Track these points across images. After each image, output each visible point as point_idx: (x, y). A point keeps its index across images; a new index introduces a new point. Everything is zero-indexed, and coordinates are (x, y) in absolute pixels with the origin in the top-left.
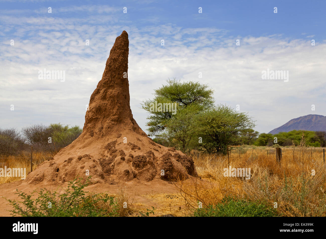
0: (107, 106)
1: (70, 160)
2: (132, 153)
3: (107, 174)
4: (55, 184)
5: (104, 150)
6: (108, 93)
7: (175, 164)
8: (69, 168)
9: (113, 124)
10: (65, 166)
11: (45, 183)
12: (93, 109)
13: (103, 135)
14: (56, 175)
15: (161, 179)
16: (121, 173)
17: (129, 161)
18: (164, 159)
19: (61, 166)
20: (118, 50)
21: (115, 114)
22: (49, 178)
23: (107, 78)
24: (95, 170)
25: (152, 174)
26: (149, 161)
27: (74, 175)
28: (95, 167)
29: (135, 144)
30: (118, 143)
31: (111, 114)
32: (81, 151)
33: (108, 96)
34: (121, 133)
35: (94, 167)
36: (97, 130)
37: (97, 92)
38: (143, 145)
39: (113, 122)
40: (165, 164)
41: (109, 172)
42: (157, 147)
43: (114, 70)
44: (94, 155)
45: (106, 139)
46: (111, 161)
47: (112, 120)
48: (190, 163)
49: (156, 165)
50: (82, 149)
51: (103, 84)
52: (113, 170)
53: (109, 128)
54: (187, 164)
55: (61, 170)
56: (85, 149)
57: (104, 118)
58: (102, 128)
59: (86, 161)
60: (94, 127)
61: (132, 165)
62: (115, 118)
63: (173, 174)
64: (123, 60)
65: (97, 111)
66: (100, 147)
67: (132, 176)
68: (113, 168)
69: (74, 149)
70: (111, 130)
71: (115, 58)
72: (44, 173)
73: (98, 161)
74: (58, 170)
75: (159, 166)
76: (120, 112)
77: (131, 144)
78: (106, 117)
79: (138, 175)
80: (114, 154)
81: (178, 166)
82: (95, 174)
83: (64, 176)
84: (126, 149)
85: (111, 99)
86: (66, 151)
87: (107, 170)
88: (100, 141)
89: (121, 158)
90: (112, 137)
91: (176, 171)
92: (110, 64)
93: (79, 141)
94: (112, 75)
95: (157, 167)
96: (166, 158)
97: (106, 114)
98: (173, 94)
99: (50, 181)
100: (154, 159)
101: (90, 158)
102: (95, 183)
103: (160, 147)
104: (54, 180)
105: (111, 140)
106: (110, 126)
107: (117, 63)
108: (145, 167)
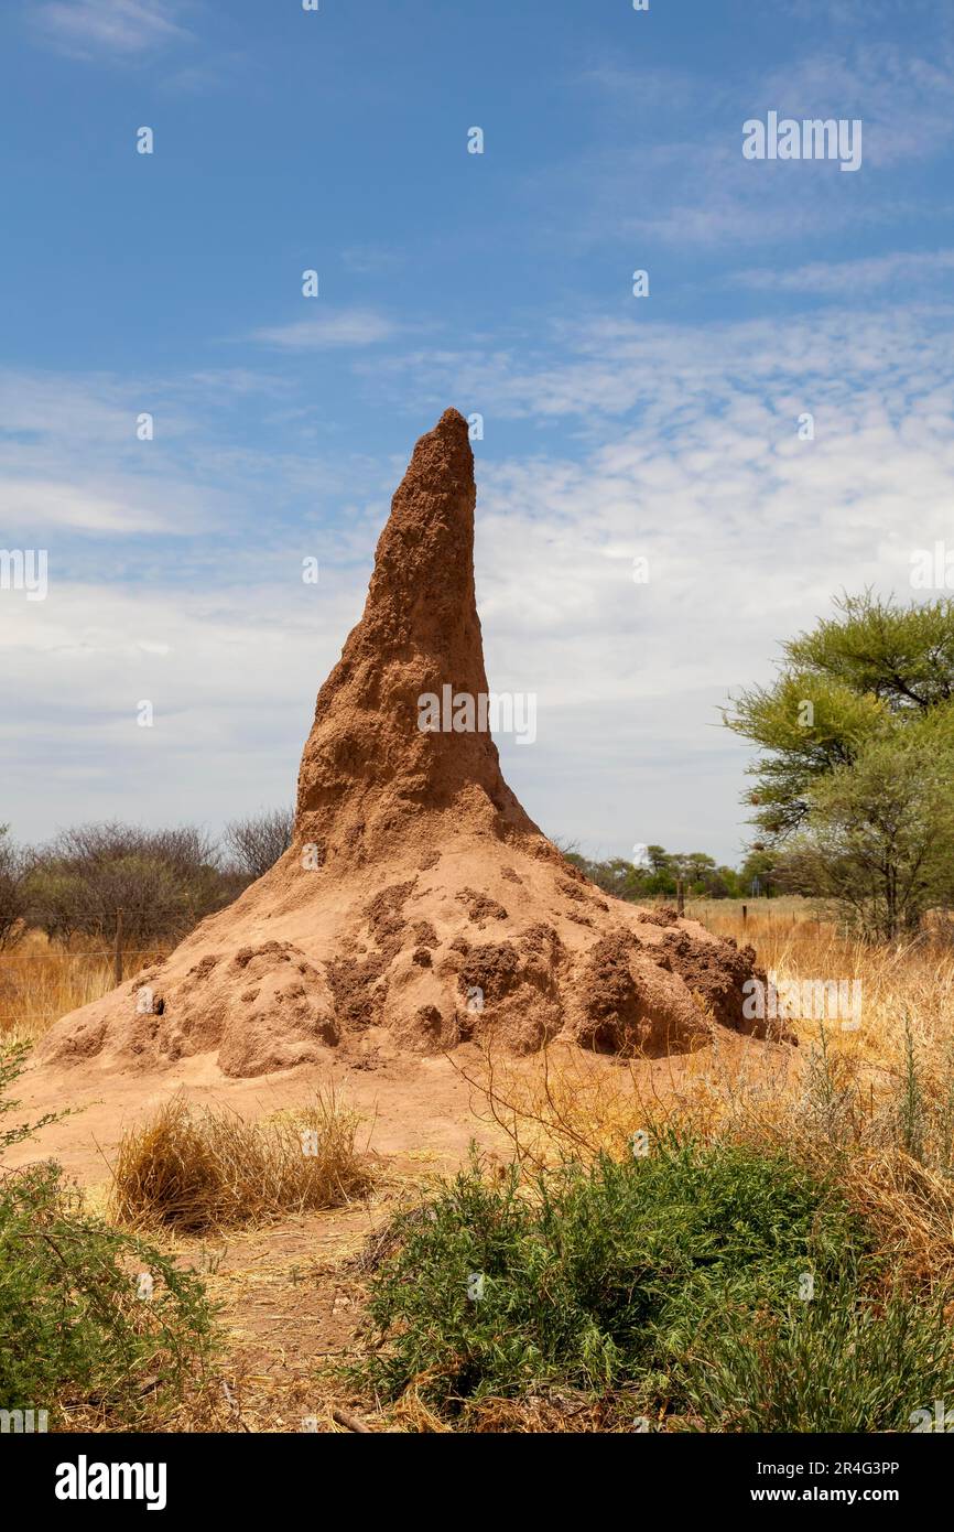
0: (382, 732)
1: (209, 964)
2: (470, 932)
3: (355, 1023)
4: (141, 1066)
5: (360, 921)
6: (386, 677)
7: (646, 981)
8: (199, 999)
9: (405, 811)
10: (187, 989)
11: (106, 1059)
12: (322, 747)
13: (362, 858)
14: (151, 1030)
15: (584, 1047)
16: (407, 1022)
17: (449, 967)
18: (597, 959)
19: (174, 991)
20: (424, 494)
21: (417, 765)
22: (120, 1040)
23: (377, 616)
24: (300, 1007)
25: (540, 1027)
26: (527, 969)
27: (218, 1029)
28: (302, 993)
29: (491, 896)
30: (421, 890)
31: (398, 767)
32: (269, 928)
33: (384, 691)
34: (440, 847)
35: (295, 996)
36: (337, 838)
37: (343, 675)
38: (526, 898)
39: (406, 803)
40: (600, 982)
41: (361, 1015)
42: (591, 904)
43: (407, 578)
44: (312, 945)
45: (376, 876)
46: (376, 966)
47: (403, 795)
48: (731, 976)
49: (563, 985)
50: (277, 917)
51: (363, 642)
52: (380, 1007)
53: (387, 827)
54: (717, 978)
55: (169, 1009)
56: (286, 918)
57: (369, 785)
58: (362, 828)
59: (268, 970)
60: (327, 825)
61: (456, 985)
62: (415, 786)
63: (639, 1026)
64: (447, 533)
65: (340, 757)
66: (345, 909)
67: (453, 1032)
68: (384, 1000)
69: (247, 917)
70: (396, 838)
71: (412, 528)
72: (108, 1019)
73: (321, 968)
74: (160, 1008)
75: (574, 988)
76: (436, 759)
77: (472, 896)
78: (378, 779)
79: (479, 1031)
80: (390, 938)
81: (662, 991)
82: (297, 1023)
83: (177, 1033)
84: (448, 915)
85: (399, 704)
86: (216, 928)
87: (356, 1010)
88: (350, 885)
89: (416, 958)
90: (398, 865)
91: (650, 1013)
92: (388, 553)
93: (269, 885)
94: (398, 602)
95: (569, 994)
96: (605, 953)
97: (377, 770)
98: (863, 659)
99: (123, 1053)
100: (555, 960)
101: (288, 959)
102: (293, 1064)
103: (606, 908)
104: (140, 1050)
105: (396, 877)
106: (395, 818)
107: (421, 549)
108: (511, 995)
